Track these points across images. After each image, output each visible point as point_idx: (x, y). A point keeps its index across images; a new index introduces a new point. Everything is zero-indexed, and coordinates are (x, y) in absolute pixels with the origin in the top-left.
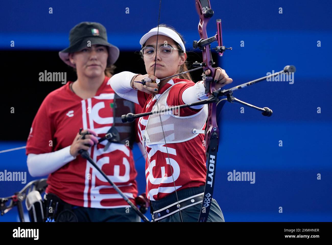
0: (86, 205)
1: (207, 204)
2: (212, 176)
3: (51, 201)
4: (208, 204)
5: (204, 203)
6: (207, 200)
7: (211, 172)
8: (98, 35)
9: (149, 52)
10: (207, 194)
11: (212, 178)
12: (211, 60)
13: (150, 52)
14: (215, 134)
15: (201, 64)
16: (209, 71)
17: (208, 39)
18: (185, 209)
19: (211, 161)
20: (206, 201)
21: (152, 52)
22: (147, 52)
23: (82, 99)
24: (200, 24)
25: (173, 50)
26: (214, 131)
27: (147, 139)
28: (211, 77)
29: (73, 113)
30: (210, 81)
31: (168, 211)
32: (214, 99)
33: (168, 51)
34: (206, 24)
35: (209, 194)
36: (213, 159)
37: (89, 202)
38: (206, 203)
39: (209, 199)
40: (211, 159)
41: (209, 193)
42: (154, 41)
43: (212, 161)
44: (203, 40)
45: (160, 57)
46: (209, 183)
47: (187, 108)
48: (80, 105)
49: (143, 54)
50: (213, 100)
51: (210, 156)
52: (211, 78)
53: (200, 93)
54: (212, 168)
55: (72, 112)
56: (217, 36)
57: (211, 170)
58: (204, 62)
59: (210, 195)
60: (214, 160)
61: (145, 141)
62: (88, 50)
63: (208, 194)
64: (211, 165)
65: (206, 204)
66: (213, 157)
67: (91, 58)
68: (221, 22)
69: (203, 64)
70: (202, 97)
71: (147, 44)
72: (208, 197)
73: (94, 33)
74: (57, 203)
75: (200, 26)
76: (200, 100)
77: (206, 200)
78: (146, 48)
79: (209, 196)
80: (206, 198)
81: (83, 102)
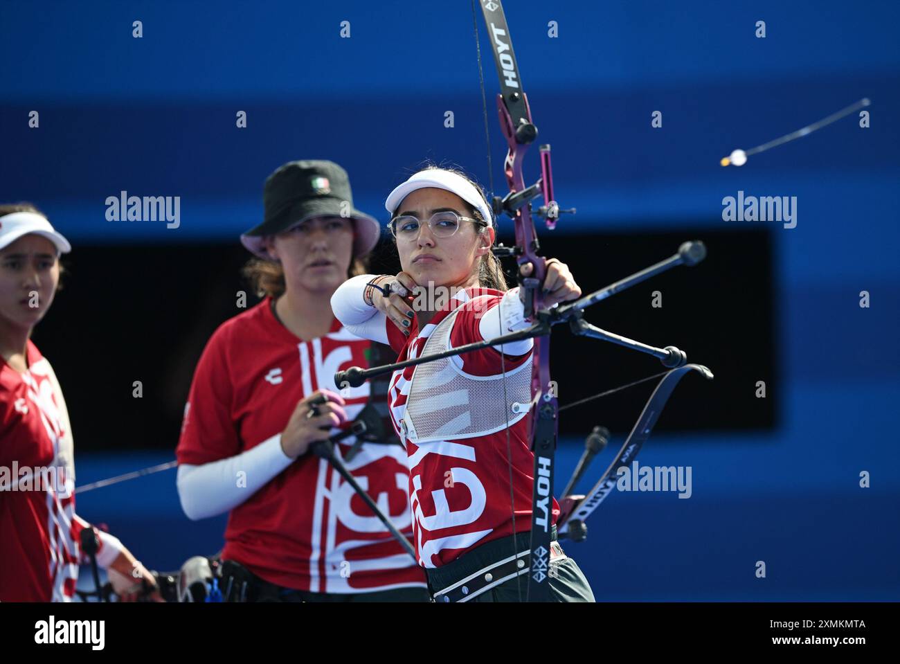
0: (314, 587)
1: (539, 575)
2: (546, 505)
3: (232, 579)
4: (542, 574)
5: (534, 570)
6: (540, 563)
7: (542, 498)
8: (327, 191)
9: (406, 227)
10: (537, 548)
11: (546, 510)
12: (534, 238)
13: (409, 228)
14: (548, 408)
15: (512, 250)
16: (530, 265)
17: (525, 190)
18: (504, 583)
19: (541, 471)
20: (537, 567)
21: (415, 226)
22: (404, 229)
23: (299, 341)
24: (508, 159)
25: (462, 223)
26: (546, 403)
27: (409, 430)
28: (535, 280)
29: (281, 375)
30: (533, 290)
31: (465, 590)
32: (541, 329)
33: (452, 225)
34: (521, 158)
35: (543, 549)
36: (545, 467)
37: (323, 579)
38: (536, 572)
39: (543, 560)
40: (542, 466)
41: (541, 547)
42: (418, 203)
43: (543, 472)
44: (514, 194)
45: (433, 240)
46: (539, 521)
47: (489, 348)
48: (297, 354)
49: (395, 232)
50: (537, 330)
51: (537, 460)
52: (537, 282)
53: (511, 315)
54: (543, 486)
55: (278, 371)
56: (542, 183)
57: (541, 492)
58: (518, 245)
59: (544, 551)
60: (548, 468)
61: (406, 433)
62: (307, 228)
63: (541, 550)
64: (541, 480)
65: (537, 575)
66: (545, 461)
67: (312, 247)
68: (551, 152)
69: (515, 249)
70: (517, 324)
71: (402, 211)
72: (541, 556)
73: (318, 188)
74: (245, 584)
75: (508, 163)
76: (512, 331)
77: (536, 563)
78: (401, 219)
79: (543, 554)
80: (537, 558)
81: (303, 348)
